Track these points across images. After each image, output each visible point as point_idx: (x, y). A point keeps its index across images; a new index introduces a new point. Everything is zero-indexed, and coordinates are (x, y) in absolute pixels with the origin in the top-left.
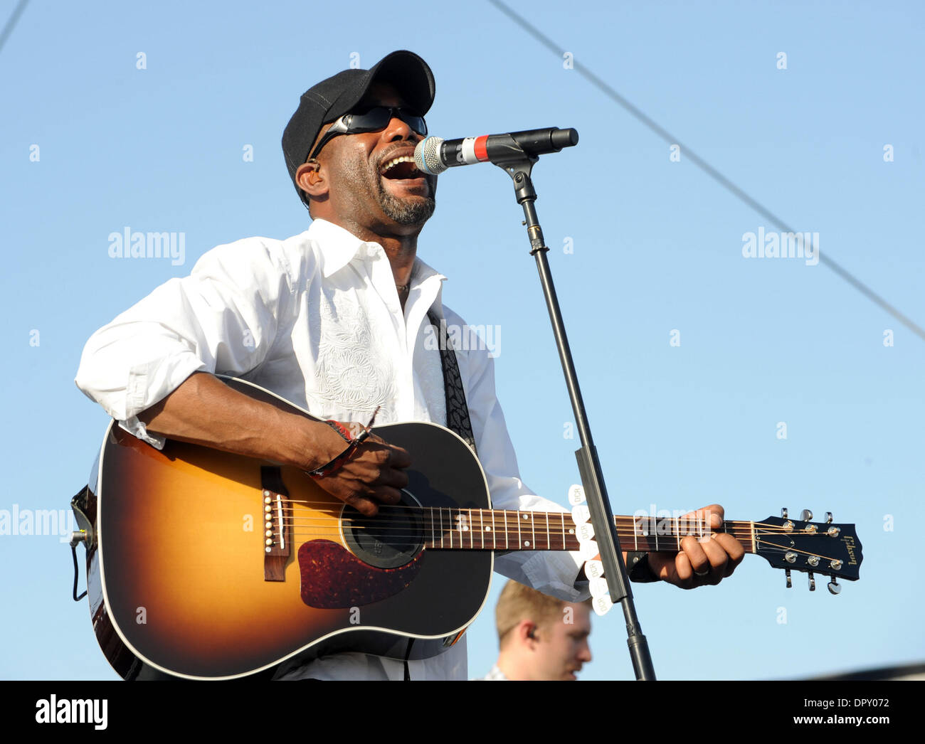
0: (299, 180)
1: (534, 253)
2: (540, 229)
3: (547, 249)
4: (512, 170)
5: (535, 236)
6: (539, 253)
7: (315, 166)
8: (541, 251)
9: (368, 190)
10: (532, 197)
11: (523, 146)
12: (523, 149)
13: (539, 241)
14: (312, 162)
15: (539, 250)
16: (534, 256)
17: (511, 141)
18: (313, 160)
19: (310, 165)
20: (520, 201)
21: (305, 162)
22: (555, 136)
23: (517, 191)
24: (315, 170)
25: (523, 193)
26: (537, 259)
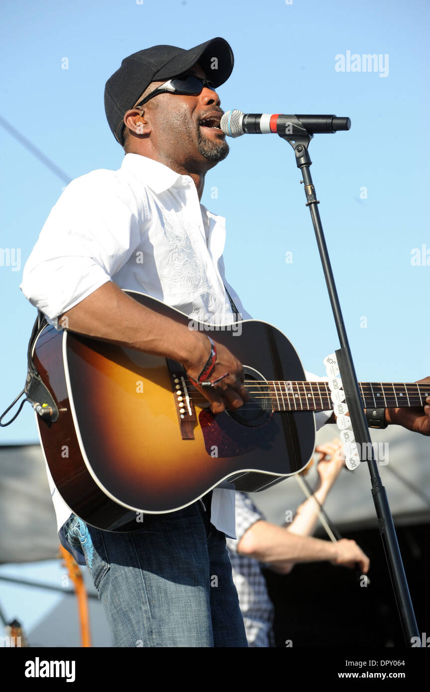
0: (126, 121)
1: (309, 205)
2: (314, 187)
3: (319, 203)
4: (294, 142)
5: (310, 193)
6: (313, 205)
7: (141, 113)
8: (313, 203)
9: (189, 136)
10: (308, 163)
11: (304, 125)
12: (305, 128)
13: (313, 196)
14: (138, 109)
15: (314, 203)
16: (308, 207)
17: (296, 121)
18: (139, 107)
19: (137, 111)
20: (299, 166)
21: (132, 108)
22: (335, 121)
23: (298, 159)
24: (141, 115)
25: (303, 161)
26: (311, 209)
